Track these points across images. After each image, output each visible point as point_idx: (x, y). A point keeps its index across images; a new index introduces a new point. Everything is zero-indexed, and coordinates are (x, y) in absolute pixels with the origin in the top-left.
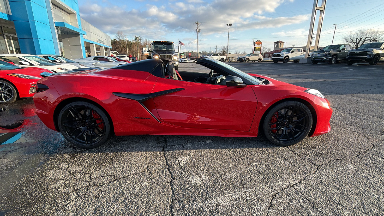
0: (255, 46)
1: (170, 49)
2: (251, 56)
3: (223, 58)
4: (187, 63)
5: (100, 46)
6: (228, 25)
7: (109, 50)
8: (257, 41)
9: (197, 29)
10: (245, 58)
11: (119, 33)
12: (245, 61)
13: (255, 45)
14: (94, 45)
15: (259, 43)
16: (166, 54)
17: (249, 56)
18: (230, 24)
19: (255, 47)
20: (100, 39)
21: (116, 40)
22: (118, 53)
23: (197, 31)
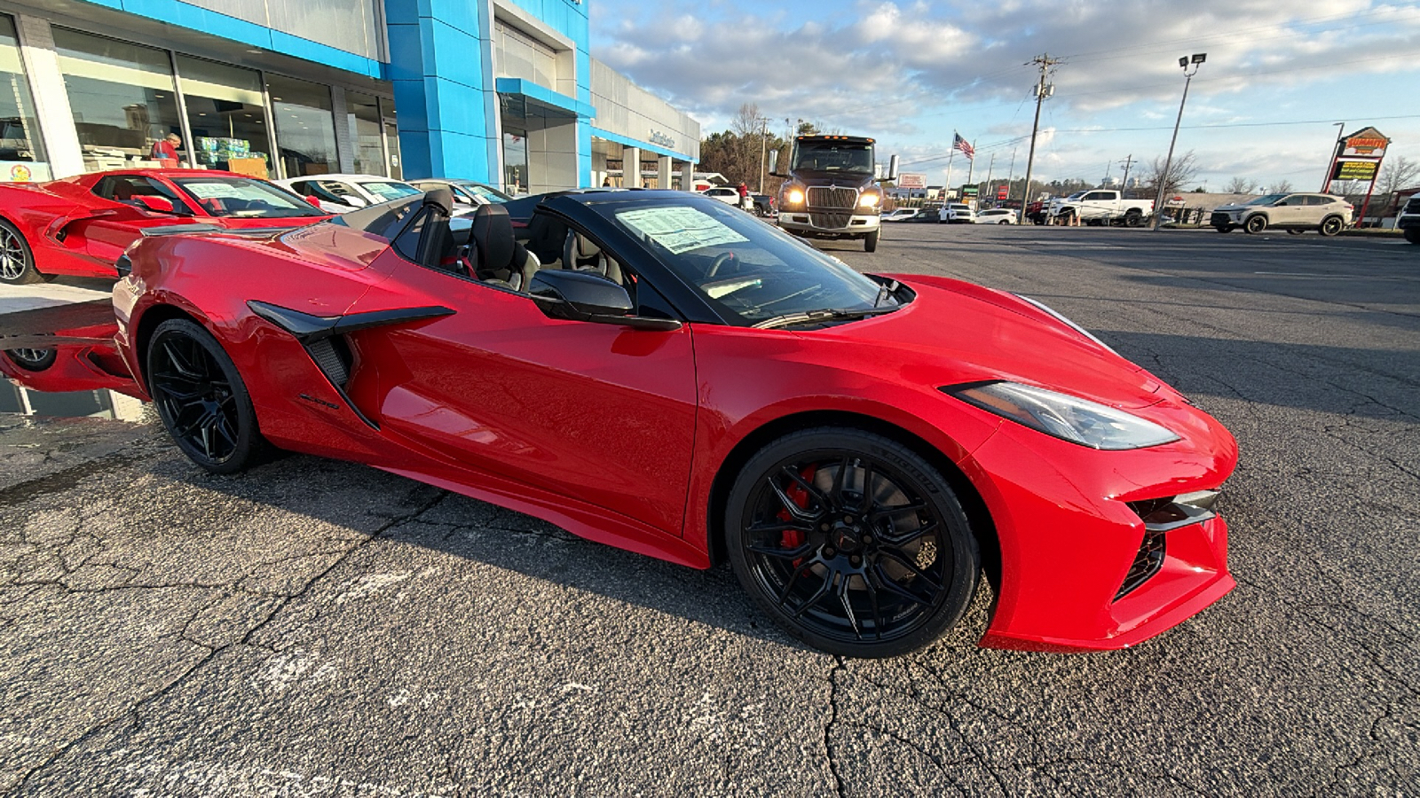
0: (1340, 154)
1: (857, 164)
2: (1283, 204)
3: (1139, 210)
4: (973, 223)
5: (660, 156)
6: (1186, 58)
7: (687, 168)
8: (1357, 133)
9: (1036, 87)
10: (1246, 214)
11: (747, 112)
12: (1244, 226)
13: (1344, 154)
14: (637, 151)
15: (1370, 140)
16: (830, 188)
17: (1266, 205)
18: (1194, 57)
19: (1341, 164)
20: (659, 133)
21: (734, 136)
22: (727, 181)
23: (1035, 94)
